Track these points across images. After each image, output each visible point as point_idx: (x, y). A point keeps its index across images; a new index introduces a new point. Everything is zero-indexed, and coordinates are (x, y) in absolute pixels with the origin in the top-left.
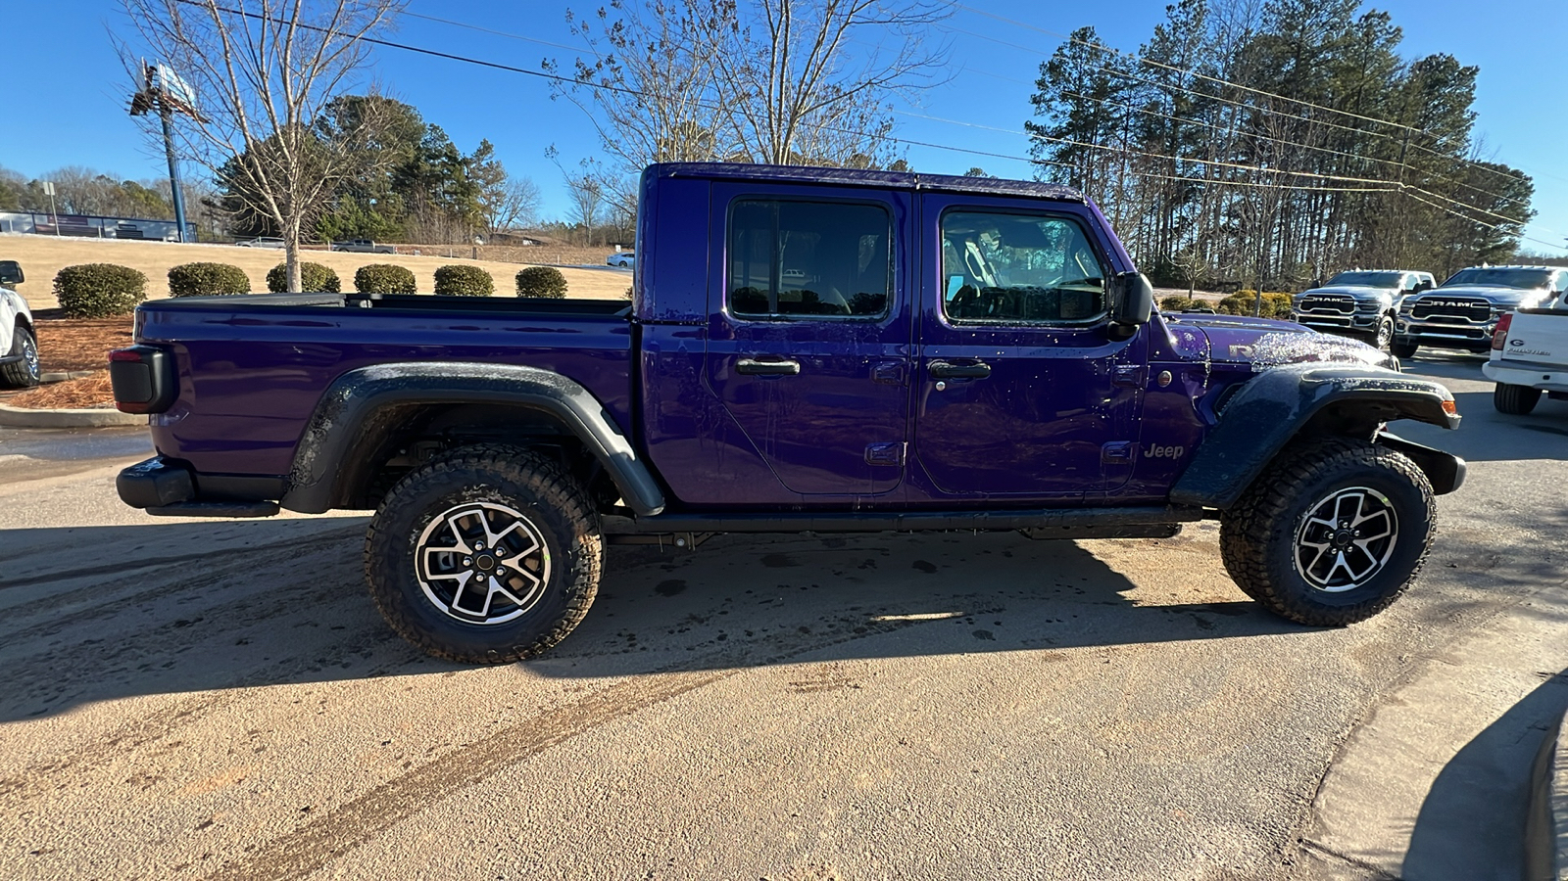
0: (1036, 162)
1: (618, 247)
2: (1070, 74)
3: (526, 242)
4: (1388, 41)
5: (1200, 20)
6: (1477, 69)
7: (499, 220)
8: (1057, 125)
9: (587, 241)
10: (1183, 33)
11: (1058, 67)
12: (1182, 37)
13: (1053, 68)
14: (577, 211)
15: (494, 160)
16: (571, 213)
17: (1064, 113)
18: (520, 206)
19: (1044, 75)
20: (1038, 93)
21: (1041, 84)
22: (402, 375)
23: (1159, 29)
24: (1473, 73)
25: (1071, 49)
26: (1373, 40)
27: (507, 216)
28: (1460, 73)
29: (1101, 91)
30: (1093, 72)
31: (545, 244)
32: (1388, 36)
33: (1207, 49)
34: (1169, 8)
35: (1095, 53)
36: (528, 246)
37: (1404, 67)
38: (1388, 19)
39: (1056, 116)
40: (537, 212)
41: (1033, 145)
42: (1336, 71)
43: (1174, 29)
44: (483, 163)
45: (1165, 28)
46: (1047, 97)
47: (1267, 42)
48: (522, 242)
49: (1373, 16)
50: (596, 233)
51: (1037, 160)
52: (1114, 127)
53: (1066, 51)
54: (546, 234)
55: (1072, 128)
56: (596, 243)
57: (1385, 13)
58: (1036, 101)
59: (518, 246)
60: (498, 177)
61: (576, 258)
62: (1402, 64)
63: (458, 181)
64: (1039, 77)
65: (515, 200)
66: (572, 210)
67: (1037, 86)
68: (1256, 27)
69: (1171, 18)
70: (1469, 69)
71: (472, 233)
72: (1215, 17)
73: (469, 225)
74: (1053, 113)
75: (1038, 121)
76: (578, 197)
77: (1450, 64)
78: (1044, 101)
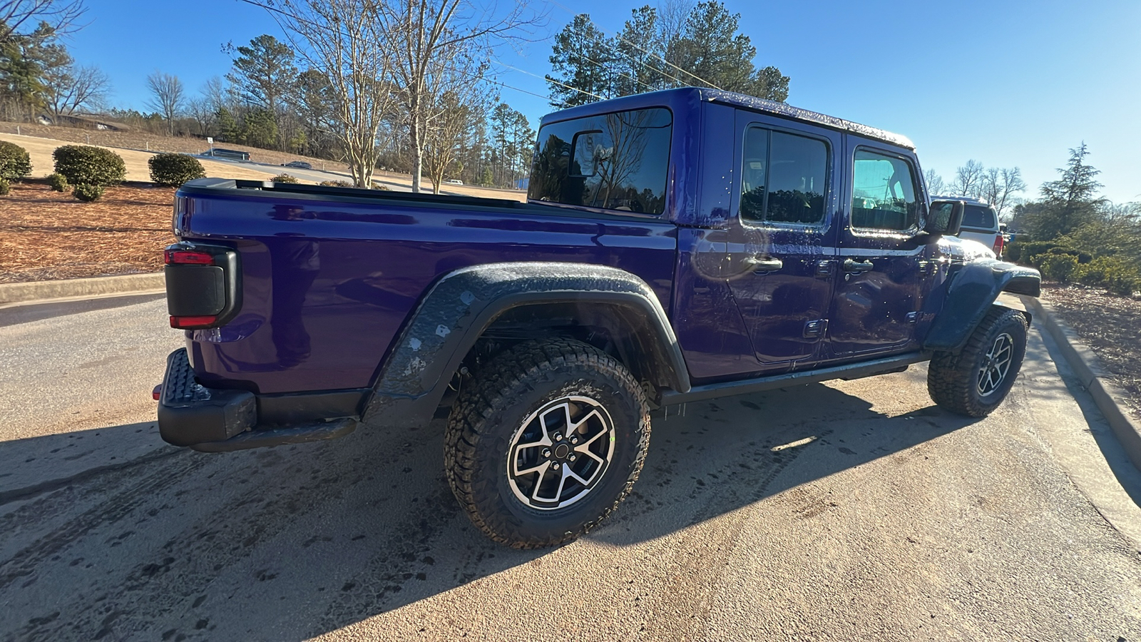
0: (553, 104)
1: (210, 140)
2: (574, 45)
3: (100, 127)
4: (749, 54)
5: (651, 23)
6: (789, 79)
7: (65, 101)
8: (567, 80)
9: (170, 131)
10: (642, 29)
11: (566, 39)
12: (642, 32)
13: (564, 39)
14: (157, 103)
15: (57, 43)
16: (151, 104)
17: (571, 72)
18: (89, 91)
19: (558, 43)
20: (554, 55)
21: (556, 49)
22: (521, 276)
23: (628, 24)
24: (787, 80)
25: (574, 28)
26: (742, 53)
27: (72, 100)
28: (781, 79)
29: (595, 60)
30: (589, 47)
31: (122, 130)
32: (749, 51)
33: (656, 43)
34: (634, 11)
35: (590, 32)
36: (103, 130)
37: (755, 71)
38: (749, 41)
39: (566, 74)
40: (107, 99)
41: (551, 92)
42: (724, 68)
43: (637, 26)
44: (44, 45)
45: (631, 23)
46: (560, 59)
47: (689, 44)
48: (96, 126)
49: (742, 38)
50: (178, 124)
51: (554, 103)
52: (603, 86)
53: (571, 29)
54: (120, 121)
55: (576, 84)
56: (180, 134)
57: (748, 37)
58: (553, 60)
59: (92, 130)
60: (62, 60)
61: (159, 145)
62: (754, 69)
63: (13, 59)
64: (555, 44)
65: (82, 84)
66: (151, 100)
67: (553, 50)
68: (683, 33)
69: (635, 18)
70: (785, 78)
71: (33, 112)
72: (661, 22)
73: (29, 104)
74: (565, 71)
75: (554, 75)
76: (157, 89)
77: (777, 73)
78: (559, 62)
